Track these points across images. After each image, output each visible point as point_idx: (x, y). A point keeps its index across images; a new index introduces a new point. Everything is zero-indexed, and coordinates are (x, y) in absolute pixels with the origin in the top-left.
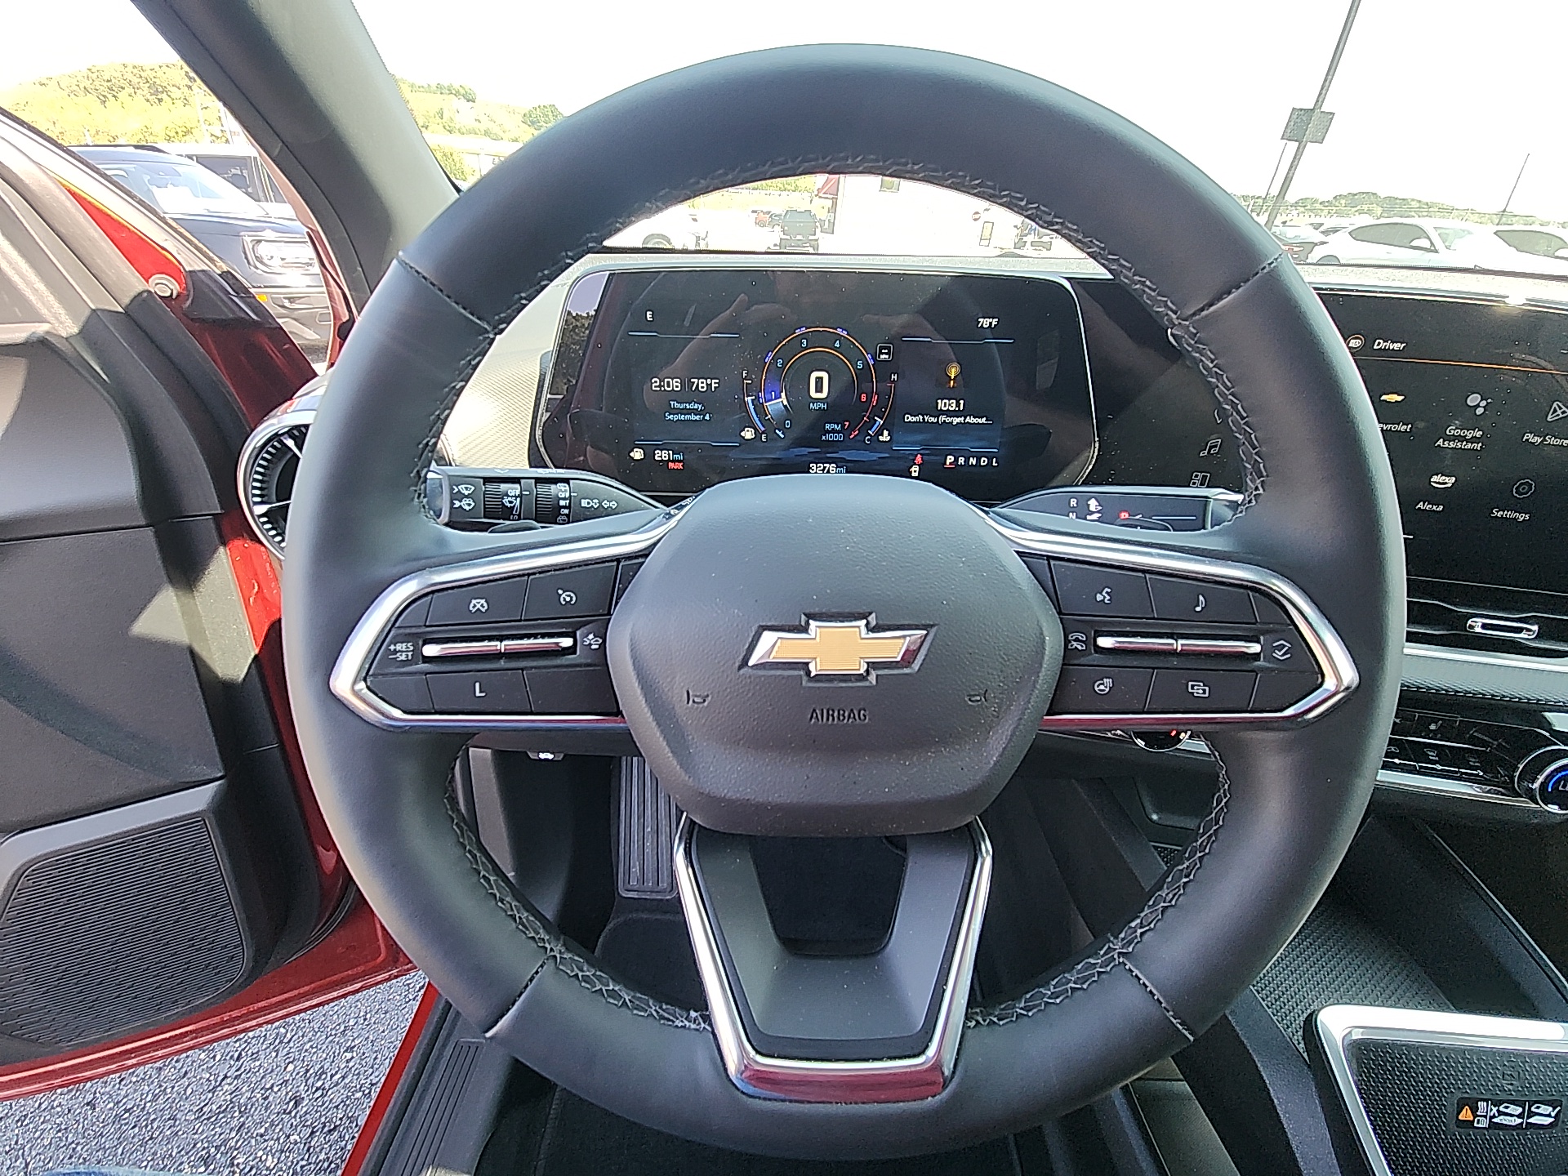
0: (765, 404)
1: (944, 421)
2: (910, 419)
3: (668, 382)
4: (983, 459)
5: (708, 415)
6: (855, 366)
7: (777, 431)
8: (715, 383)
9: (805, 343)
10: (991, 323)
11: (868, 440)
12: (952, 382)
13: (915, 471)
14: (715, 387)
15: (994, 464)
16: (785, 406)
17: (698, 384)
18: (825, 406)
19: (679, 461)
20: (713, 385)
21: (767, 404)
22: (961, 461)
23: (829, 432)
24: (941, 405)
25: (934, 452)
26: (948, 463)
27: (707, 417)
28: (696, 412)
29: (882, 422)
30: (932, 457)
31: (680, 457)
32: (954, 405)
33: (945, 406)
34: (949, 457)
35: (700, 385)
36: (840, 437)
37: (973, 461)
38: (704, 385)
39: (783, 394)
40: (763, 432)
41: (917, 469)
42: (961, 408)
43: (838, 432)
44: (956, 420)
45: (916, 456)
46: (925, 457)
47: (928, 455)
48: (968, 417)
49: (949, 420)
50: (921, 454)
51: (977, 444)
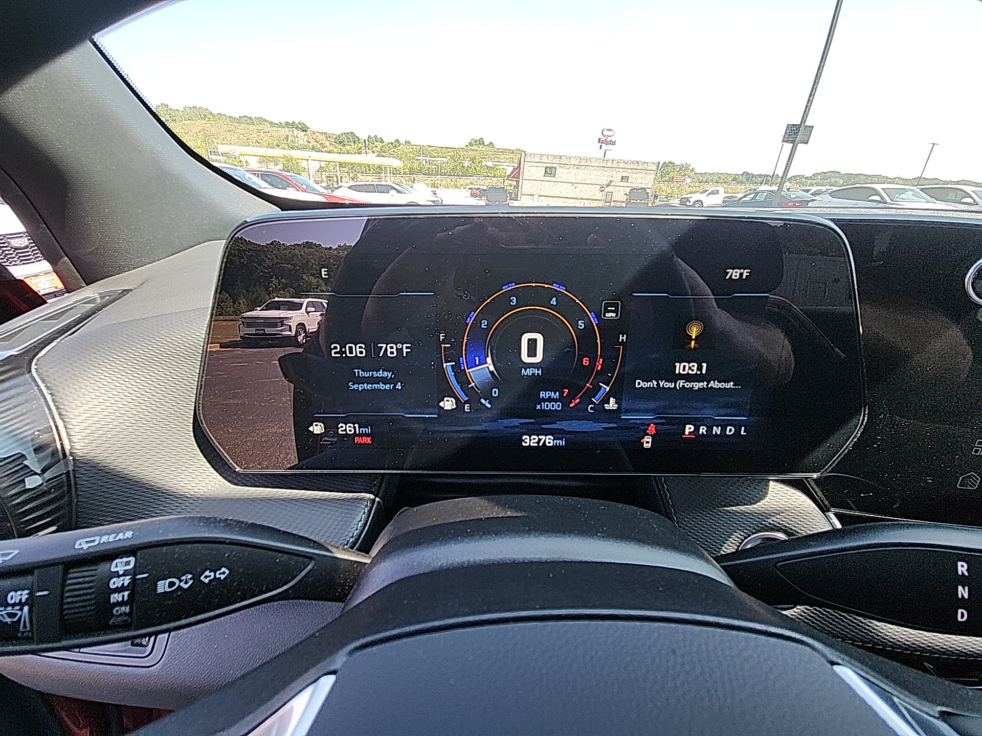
0: (467, 371)
1: (683, 386)
2: (642, 384)
3: (351, 348)
4: (729, 428)
5: (399, 384)
6: (575, 326)
7: (483, 401)
8: (407, 348)
9: (515, 301)
10: (741, 274)
11: (591, 409)
12: (693, 342)
13: (648, 442)
14: (407, 352)
15: (742, 433)
16: (492, 373)
17: (386, 350)
18: (540, 372)
19: (367, 435)
20: (405, 350)
21: (470, 370)
22: (703, 430)
23: (544, 400)
24: (679, 368)
25: (671, 421)
26: (687, 433)
27: (399, 386)
28: (385, 381)
29: (608, 389)
30: (667, 427)
31: (368, 430)
32: (695, 368)
33: (684, 370)
34: (688, 426)
35: (389, 350)
36: (557, 406)
37: (717, 430)
38: (394, 350)
39: (489, 360)
40: (466, 402)
41: (650, 440)
42: (704, 372)
43: (555, 400)
44: (697, 386)
45: (649, 425)
46: (659, 428)
47: (663, 424)
48: (712, 382)
49: (688, 385)
50: (654, 424)
51: (723, 412)
